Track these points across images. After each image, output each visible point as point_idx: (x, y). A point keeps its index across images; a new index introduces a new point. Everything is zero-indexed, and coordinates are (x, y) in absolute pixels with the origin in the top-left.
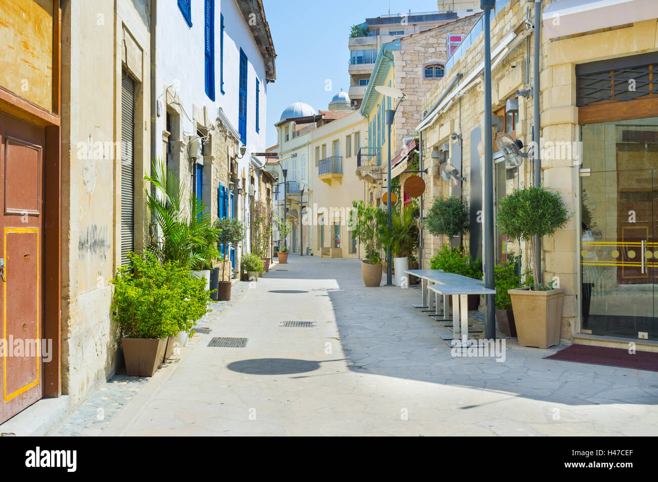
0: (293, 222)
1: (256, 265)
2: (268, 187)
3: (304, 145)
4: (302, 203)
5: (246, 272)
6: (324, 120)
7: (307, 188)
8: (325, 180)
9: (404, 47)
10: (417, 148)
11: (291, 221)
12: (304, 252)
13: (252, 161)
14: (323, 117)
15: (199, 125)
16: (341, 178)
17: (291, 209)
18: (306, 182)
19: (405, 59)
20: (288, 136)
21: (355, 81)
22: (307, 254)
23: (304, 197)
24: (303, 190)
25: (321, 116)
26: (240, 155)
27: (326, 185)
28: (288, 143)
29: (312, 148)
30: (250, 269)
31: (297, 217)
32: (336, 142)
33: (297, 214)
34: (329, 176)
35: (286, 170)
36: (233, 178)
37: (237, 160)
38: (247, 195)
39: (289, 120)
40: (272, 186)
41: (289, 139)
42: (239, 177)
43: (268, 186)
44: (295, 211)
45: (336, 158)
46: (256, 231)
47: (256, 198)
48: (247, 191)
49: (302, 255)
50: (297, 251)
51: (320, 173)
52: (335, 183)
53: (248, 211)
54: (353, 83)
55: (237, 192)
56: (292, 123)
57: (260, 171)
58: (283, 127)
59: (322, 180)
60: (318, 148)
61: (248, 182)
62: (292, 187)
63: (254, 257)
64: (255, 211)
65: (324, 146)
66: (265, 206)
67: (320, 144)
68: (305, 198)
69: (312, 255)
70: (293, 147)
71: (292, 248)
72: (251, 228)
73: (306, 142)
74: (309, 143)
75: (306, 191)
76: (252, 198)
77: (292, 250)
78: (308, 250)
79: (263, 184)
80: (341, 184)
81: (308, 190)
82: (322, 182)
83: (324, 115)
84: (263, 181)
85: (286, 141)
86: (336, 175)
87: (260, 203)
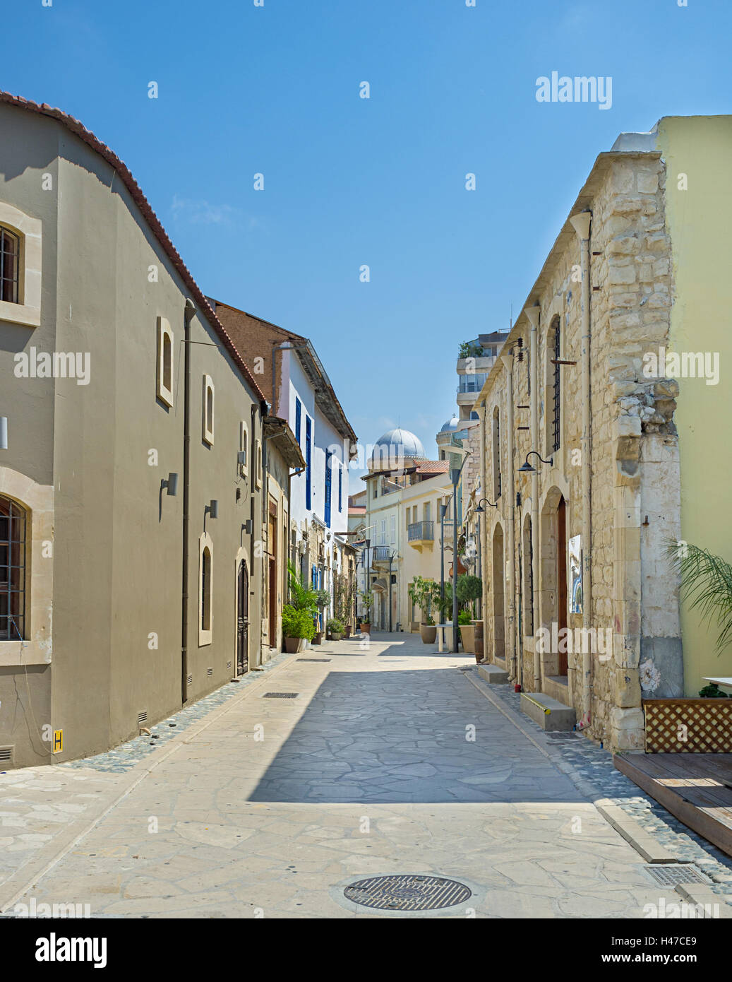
0: (382, 594)
1: (338, 628)
2: (350, 559)
3: (394, 505)
4: (391, 571)
5: (330, 634)
6: (418, 473)
7: (397, 554)
8: (415, 547)
9: (471, 436)
10: (464, 534)
11: (379, 592)
12: (394, 628)
13: (335, 539)
14: (418, 470)
15: (303, 532)
16: (432, 544)
17: (380, 578)
18: (395, 547)
19: (472, 446)
20: (376, 492)
21: (465, 413)
22: (397, 630)
23: (393, 564)
24: (393, 557)
25: (415, 469)
26: (326, 541)
27: (416, 551)
28: (376, 500)
29: (402, 509)
30: (334, 631)
31: (387, 589)
32: (427, 504)
33: (386, 584)
34: (419, 542)
35: (369, 540)
36: (321, 560)
37: (324, 544)
38: (331, 570)
39: (377, 474)
40: (355, 556)
41: (378, 496)
42: (325, 557)
43: (351, 557)
44: (384, 580)
45: (427, 522)
46: (338, 601)
47: (339, 572)
48: (331, 567)
49: (391, 631)
50: (386, 627)
51: (410, 539)
52: (425, 549)
53: (332, 584)
54: (463, 416)
55: (323, 569)
56: (381, 477)
57: (342, 546)
58: (371, 481)
59: (412, 546)
60: (408, 509)
61: (331, 559)
62: (382, 552)
63: (337, 621)
64: (337, 584)
65: (415, 507)
66: (347, 577)
67: (411, 505)
68: (394, 566)
69: (402, 631)
70: (382, 506)
71: (380, 624)
72: (334, 598)
73: (395, 501)
74: (399, 503)
75: (395, 557)
76: (335, 571)
77: (380, 626)
78: (398, 625)
79: (345, 557)
80: (432, 551)
81: (398, 557)
82: (412, 549)
83: (419, 467)
84: (345, 554)
85: (374, 498)
86: (426, 542)
87: (342, 577)
